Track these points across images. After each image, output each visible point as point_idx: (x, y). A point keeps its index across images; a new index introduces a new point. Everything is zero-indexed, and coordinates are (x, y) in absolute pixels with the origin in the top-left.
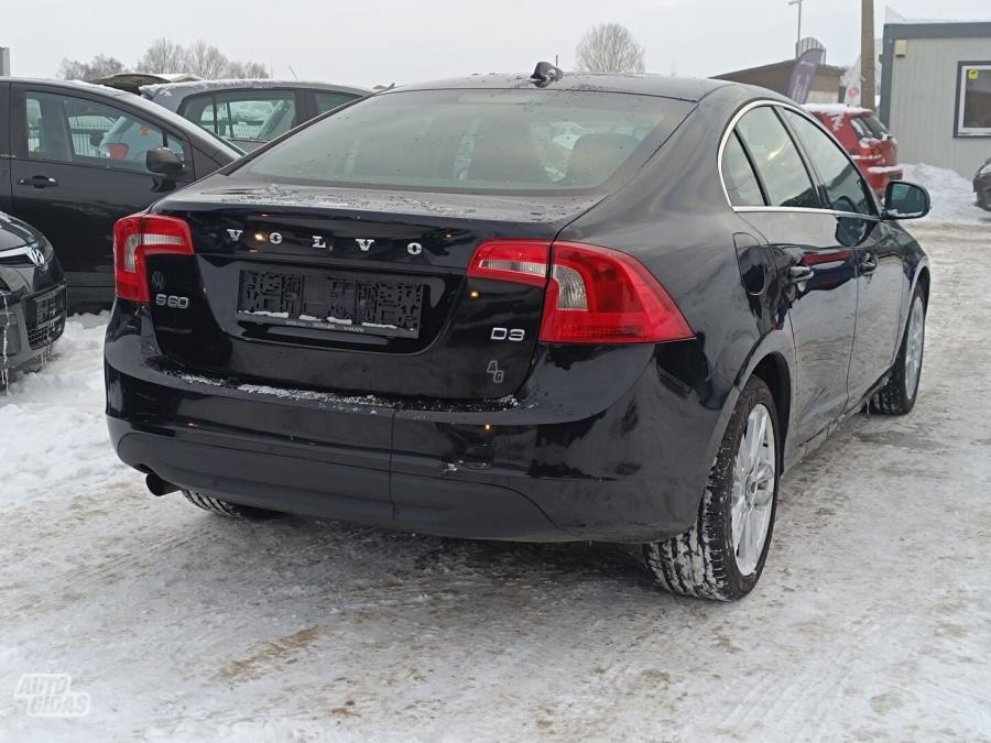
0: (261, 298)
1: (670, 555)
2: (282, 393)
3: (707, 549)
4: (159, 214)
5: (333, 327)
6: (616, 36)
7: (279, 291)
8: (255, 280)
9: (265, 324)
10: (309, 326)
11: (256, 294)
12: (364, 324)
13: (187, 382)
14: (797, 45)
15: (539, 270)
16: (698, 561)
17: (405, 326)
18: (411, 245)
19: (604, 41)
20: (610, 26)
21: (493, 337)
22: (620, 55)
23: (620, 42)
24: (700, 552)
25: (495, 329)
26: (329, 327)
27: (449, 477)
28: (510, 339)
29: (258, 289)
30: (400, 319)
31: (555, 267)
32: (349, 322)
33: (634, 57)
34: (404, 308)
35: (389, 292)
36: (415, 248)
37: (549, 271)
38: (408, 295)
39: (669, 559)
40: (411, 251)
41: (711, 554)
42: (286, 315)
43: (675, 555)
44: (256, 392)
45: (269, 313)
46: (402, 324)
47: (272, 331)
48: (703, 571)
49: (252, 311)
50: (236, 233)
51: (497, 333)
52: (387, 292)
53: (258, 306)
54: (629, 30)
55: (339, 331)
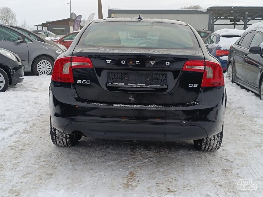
0: (114, 80)
1: (209, 141)
2: (129, 106)
3: (219, 138)
4: (77, 56)
5: (140, 86)
6: (7, 10)
7: (120, 77)
8: (112, 74)
9: (117, 87)
10: (132, 87)
11: (113, 78)
12: (149, 85)
13: (96, 105)
14: (70, 14)
15: (202, 68)
16: (216, 141)
17: (162, 85)
18: (167, 63)
19: (4, 12)
20: (5, 8)
21: (189, 86)
22: (9, 16)
23: (9, 12)
24: (217, 139)
25: (190, 84)
26: (139, 86)
27: (183, 125)
28: (194, 86)
29: (113, 77)
30: (160, 83)
31: (206, 67)
32: (145, 85)
33: (13, 17)
34: (161, 80)
35: (157, 76)
36: (168, 63)
37: (205, 68)
38: (162, 77)
39: (208, 142)
40: (167, 64)
41: (220, 139)
42: (123, 84)
43: (210, 140)
44: (120, 106)
45: (118, 84)
46: (161, 84)
47: (119, 88)
48: (217, 144)
49: (112, 83)
50: (109, 61)
51: (190, 85)
52: (155, 76)
53: (114, 82)
54: (11, 9)
55: (142, 87)
